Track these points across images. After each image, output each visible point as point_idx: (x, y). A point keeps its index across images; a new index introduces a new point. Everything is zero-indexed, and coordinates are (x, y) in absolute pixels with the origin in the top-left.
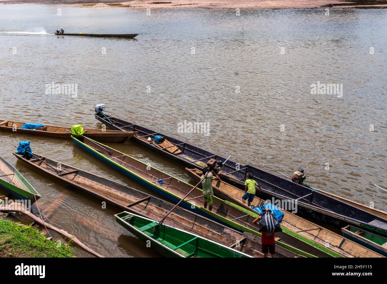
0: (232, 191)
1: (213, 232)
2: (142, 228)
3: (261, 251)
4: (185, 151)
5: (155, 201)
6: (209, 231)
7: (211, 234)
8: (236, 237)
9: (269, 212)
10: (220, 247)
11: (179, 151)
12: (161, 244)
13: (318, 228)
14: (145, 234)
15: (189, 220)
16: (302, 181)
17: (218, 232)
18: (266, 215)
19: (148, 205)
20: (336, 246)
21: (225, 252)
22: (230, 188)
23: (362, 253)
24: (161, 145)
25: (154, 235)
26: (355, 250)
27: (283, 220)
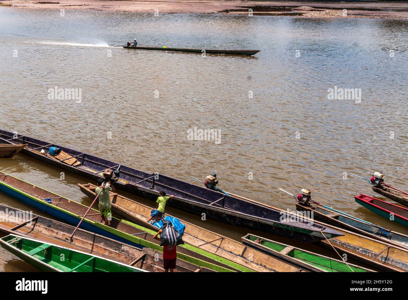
0: (130, 205)
1: (110, 250)
2: (31, 251)
3: (163, 266)
4: (85, 162)
5: (43, 222)
6: (105, 249)
7: (108, 253)
8: (135, 254)
9: (170, 225)
10: (119, 266)
11: (79, 163)
12: (54, 268)
13: (220, 238)
14: (35, 257)
15: (83, 240)
16: (215, 185)
17: (115, 250)
18: (167, 228)
19: (36, 226)
20: (239, 255)
21: (125, 270)
22: (127, 202)
23: (264, 260)
24: (57, 157)
25: (45, 258)
26: (257, 258)
27: (185, 233)
